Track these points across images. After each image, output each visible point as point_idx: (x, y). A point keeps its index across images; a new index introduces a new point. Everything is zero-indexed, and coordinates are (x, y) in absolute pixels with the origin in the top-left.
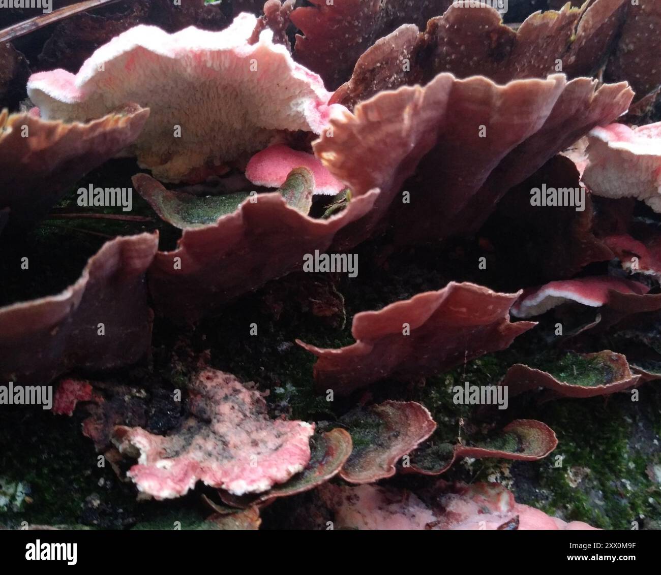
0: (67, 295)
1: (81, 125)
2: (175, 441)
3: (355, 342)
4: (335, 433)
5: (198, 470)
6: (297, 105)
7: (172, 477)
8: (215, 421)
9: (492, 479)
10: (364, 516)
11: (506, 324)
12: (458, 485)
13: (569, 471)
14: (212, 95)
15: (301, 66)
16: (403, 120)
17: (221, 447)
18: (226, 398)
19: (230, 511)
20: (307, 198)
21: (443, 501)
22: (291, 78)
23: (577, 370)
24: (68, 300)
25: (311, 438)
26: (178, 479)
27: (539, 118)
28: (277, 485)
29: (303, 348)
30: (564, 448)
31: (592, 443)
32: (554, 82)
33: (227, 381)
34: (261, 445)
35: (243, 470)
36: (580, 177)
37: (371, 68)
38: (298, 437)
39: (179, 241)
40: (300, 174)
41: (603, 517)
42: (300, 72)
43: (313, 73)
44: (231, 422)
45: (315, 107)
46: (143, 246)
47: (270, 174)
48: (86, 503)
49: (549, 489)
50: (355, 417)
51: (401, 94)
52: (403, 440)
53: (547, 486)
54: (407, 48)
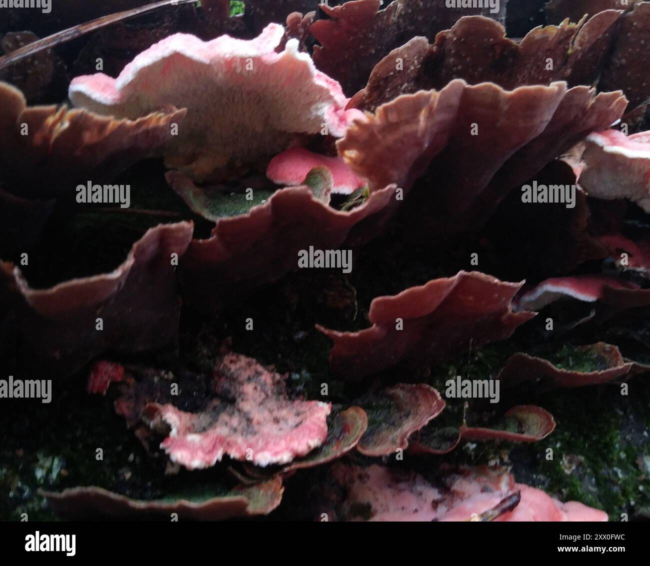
0: (117, 274)
1: (129, 122)
2: (203, 419)
3: (372, 326)
4: (351, 412)
5: (225, 444)
6: (317, 109)
7: (202, 448)
8: (239, 400)
9: (492, 463)
10: (375, 493)
11: (508, 314)
12: (462, 467)
13: (564, 459)
14: (236, 99)
15: (322, 73)
16: (418, 122)
17: (244, 423)
18: (249, 379)
19: (255, 482)
20: (326, 194)
21: (448, 481)
22: (313, 85)
23: (573, 361)
24: (117, 279)
25: (328, 417)
26: (208, 450)
27: (542, 122)
28: (298, 458)
29: (322, 333)
30: (560, 437)
31: (585, 432)
32: (556, 88)
33: (249, 365)
34: (282, 422)
35: (267, 444)
36: (577, 179)
37: (385, 76)
38: (317, 415)
39: (213, 230)
40: (319, 173)
41: (596, 502)
42: (321, 79)
43: (332, 80)
44: (254, 400)
45: (333, 112)
46: (181, 234)
47: (290, 174)
48: (117, 476)
49: (545, 474)
50: (366, 401)
51: (418, 98)
52: (413, 419)
53: (544, 472)
54: (418, 59)
